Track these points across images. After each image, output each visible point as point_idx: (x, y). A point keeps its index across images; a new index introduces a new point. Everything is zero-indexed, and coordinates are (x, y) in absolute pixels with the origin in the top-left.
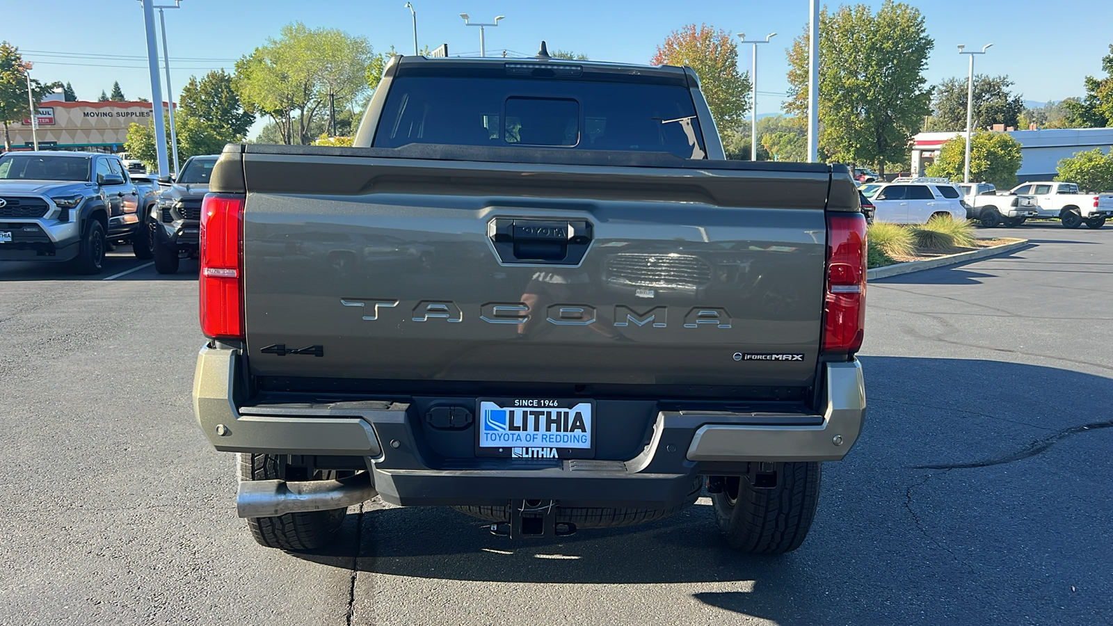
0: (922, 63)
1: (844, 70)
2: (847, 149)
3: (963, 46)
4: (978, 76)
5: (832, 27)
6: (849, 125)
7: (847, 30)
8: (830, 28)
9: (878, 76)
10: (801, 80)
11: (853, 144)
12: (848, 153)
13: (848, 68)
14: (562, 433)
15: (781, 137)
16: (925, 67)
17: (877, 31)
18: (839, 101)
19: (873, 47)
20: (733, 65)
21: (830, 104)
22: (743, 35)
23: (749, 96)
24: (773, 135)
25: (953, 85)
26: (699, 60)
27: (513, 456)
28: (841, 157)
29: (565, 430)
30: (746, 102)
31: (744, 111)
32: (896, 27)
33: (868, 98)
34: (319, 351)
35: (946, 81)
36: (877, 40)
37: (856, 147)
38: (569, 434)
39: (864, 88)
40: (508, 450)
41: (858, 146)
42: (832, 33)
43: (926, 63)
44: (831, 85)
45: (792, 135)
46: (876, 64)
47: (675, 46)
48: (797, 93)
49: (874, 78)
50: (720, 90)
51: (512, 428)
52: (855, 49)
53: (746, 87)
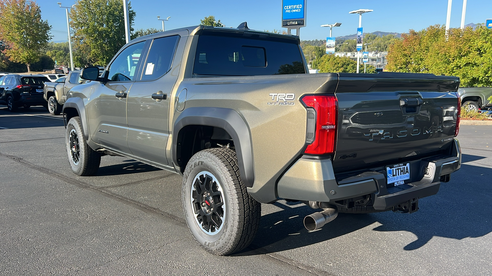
0: (132, 22)
1: (97, 23)
2: (102, 59)
3: (159, 17)
4: (152, 29)
5: (89, 3)
6: (102, 48)
7: (96, 5)
8: (88, 3)
9: (113, 27)
10: (77, 26)
11: (105, 57)
12: (103, 61)
13: (99, 22)
14: (404, 175)
15: (56, 52)
16: (133, 24)
17: (111, 7)
18: (96, 37)
19: (110, 13)
20: (40, 17)
21: (92, 38)
22: (61, 3)
23: (49, 32)
24: (52, 52)
25: (142, 32)
26: (20, 13)
27: (395, 186)
28: (100, 63)
29: (405, 174)
30: (48, 35)
31: (48, 39)
32: (119, 5)
33: (110, 36)
34: (355, 155)
35: (139, 31)
36: (111, 10)
37: (107, 58)
38: (405, 175)
39: (108, 32)
40: (394, 183)
41: (108, 58)
42: (90, 5)
43: (133, 22)
44: (92, 29)
45: (61, 51)
46: (112, 21)
47: (4, 5)
48: (75, 33)
49: (111, 27)
50: (34, 29)
51: (394, 176)
52: (102, 14)
53: (47, 28)
